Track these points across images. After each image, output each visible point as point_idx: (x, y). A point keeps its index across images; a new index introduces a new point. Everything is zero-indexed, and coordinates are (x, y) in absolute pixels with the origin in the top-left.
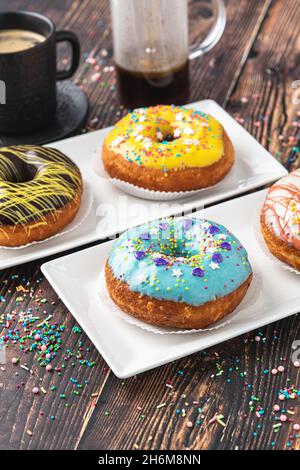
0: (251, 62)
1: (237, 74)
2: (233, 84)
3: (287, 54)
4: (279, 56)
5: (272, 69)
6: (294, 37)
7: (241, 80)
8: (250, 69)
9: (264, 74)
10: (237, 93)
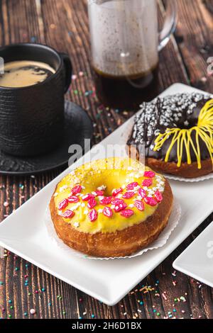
0: (182, 46)
1: (179, 58)
2: (183, 67)
3: (205, 34)
4: (201, 37)
5: (204, 49)
6: (200, 18)
7: (187, 64)
8: (187, 53)
9: (202, 54)
10: (192, 75)
